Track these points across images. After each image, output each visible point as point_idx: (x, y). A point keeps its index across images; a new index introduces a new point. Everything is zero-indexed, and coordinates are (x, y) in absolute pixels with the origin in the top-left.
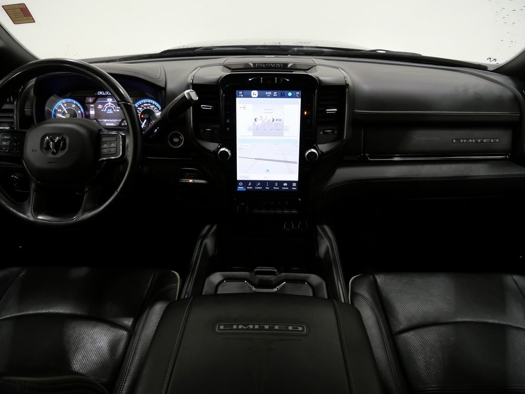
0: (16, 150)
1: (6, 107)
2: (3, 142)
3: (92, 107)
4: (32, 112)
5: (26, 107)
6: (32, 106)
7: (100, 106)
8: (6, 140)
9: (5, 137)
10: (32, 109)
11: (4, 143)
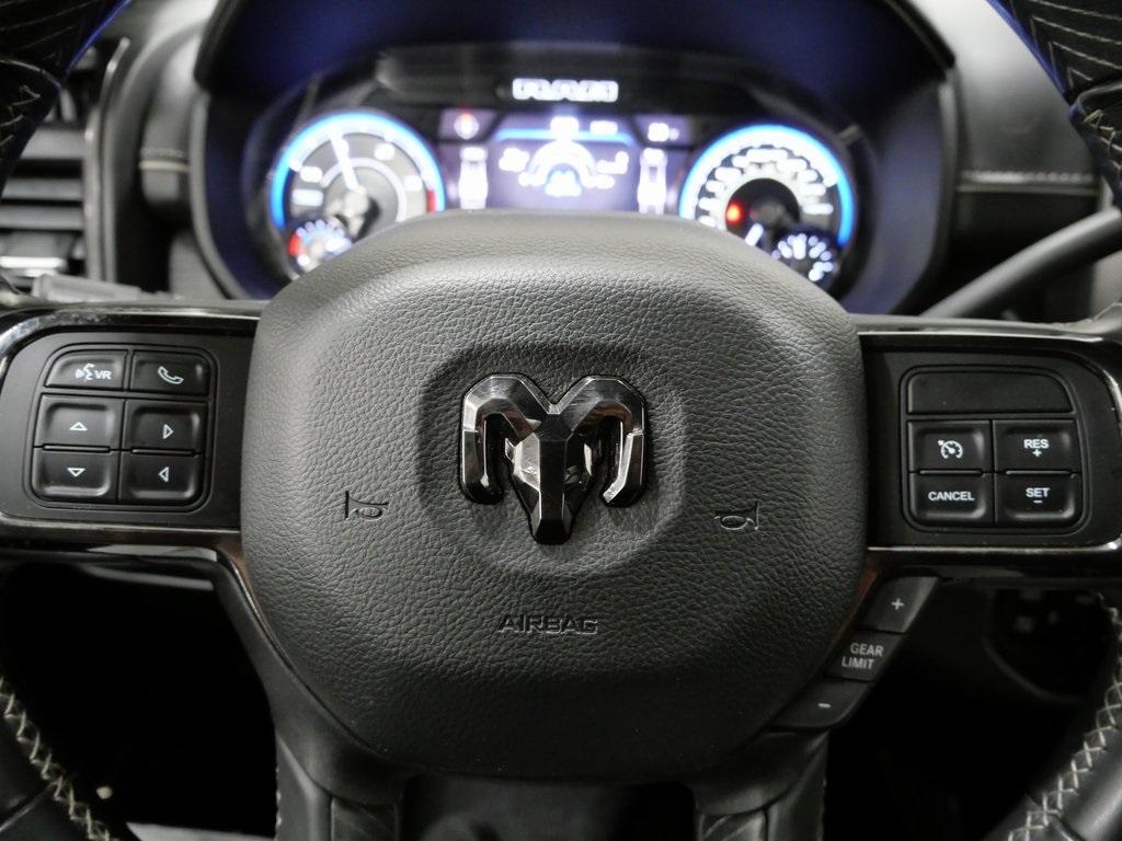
0: (178, 482)
1: (43, 145)
2: (62, 416)
3: (474, 163)
4: (184, 180)
5: (147, 151)
6: (184, 144)
7: (511, 159)
8: (88, 398)
9: (84, 373)
10: (185, 161)
11: (76, 425)
